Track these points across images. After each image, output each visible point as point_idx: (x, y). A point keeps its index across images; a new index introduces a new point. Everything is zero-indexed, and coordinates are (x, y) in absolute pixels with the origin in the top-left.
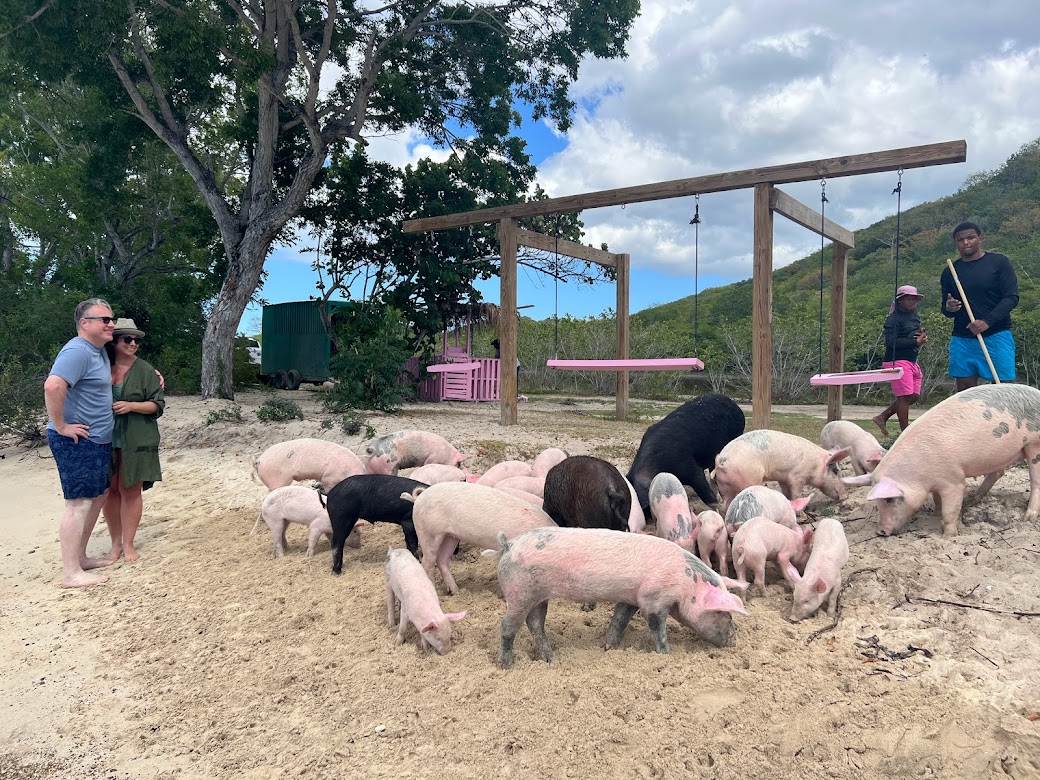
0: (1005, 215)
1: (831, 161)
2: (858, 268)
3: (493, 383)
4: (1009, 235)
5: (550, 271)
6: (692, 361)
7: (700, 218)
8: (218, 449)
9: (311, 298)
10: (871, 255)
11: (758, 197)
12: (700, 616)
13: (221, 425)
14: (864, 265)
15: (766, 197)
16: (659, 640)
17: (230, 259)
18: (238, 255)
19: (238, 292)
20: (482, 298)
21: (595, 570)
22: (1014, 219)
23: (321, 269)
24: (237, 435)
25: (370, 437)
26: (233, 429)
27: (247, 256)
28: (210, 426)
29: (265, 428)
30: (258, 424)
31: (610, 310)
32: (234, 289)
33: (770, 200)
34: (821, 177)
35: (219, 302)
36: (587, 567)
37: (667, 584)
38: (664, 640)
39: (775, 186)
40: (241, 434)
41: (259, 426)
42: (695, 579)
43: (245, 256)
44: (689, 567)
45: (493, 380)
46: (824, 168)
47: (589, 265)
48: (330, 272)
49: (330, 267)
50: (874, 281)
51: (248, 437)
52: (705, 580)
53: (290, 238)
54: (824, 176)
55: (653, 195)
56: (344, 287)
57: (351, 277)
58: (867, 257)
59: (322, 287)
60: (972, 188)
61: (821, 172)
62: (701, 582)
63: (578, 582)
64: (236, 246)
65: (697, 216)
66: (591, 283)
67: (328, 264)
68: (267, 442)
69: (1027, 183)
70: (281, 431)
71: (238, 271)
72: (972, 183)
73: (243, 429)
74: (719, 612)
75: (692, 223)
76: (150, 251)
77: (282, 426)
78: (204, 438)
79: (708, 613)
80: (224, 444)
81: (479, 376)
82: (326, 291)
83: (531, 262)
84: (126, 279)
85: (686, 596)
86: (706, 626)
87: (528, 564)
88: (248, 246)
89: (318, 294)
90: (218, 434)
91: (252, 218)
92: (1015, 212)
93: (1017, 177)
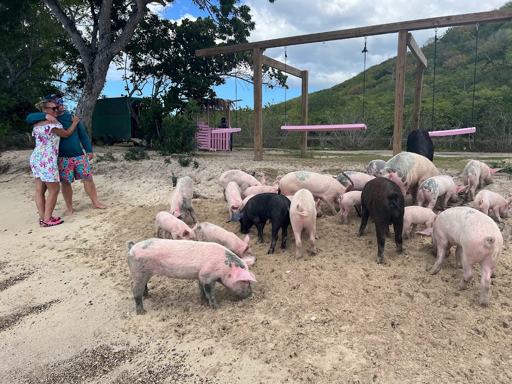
0: (445, 58)
1: (442, 18)
2: (377, 84)
3: (221, 141)
4: (448, 68)
5: (252, 82)
6: (362, 125)
7: (367, 49)
8: (107, 175)
9: (122, 95)
10: (383, 78)
11: (401, 38)
12: (234, 284)
13: (104, 163)
14: (379, 83)
15: (405, 38)
16: (211, 297)
17: (88, 72)
18: (93, 70)
19: (93, 90)
20: (216, 96)
21: (174, 262)
22: (450, 60)
23: (128, 80)
24: (116, 167)
25: (197, 168)
26: (112, 164)
27: (98, 70)
28: (99, 163)
29: (130, 164)
30: (125, 161)
31: (269, 103)
32: (91, 89)
33: (407, 40)
34: (435, 27)
35: (83, 96)
36: (170, 260)
37: (214, 269)
38: (213, 297)
39: (409, 32)
40: (118, 167)
41: (126, 162)
42: (230, 266)
43: (96, 70)
44: (227, 260)
45: (221, 139)
46: (438, 22)
47: (271, 79)
48: (132, 81)
49: (131, 78)
50: (385, 90)
51: (122, 168)
52: (237, 266)
53: (120, 60)
54: (437, 26)
55: (341, 37)
56: (139, 90)
57: (143, 84)
58: (381, 78)
59: (127, 89)
60: (429, 45)
61: (436, 24)
62: (235, 267)
63: (166, 267)
64: (91, 65)
65: (365, 48)
66: (272, 88)
67: (130, 77)
68: (134, 171)
69: (456, 42)
70: (140, 165)
71: (93, 78)
72: (430, 42)
73: (117, 164)
74: (244, 281)
75: (363, 52)
76: (27, 69)
77: (139, 162)
78: (97, 170)
79: (238, 282)
80: (109, 172)
81: (214, 137)
82: (130, 92)
83: (241, 77)
84: (14, 84)
85: (225, 275)
86: (238, 289)
87: (137, 257)
88: (98, 64)
89: (126, 93)
90: (104, 168)
91: (99, 49)
92: (450, 57)
93: (451, 40)
